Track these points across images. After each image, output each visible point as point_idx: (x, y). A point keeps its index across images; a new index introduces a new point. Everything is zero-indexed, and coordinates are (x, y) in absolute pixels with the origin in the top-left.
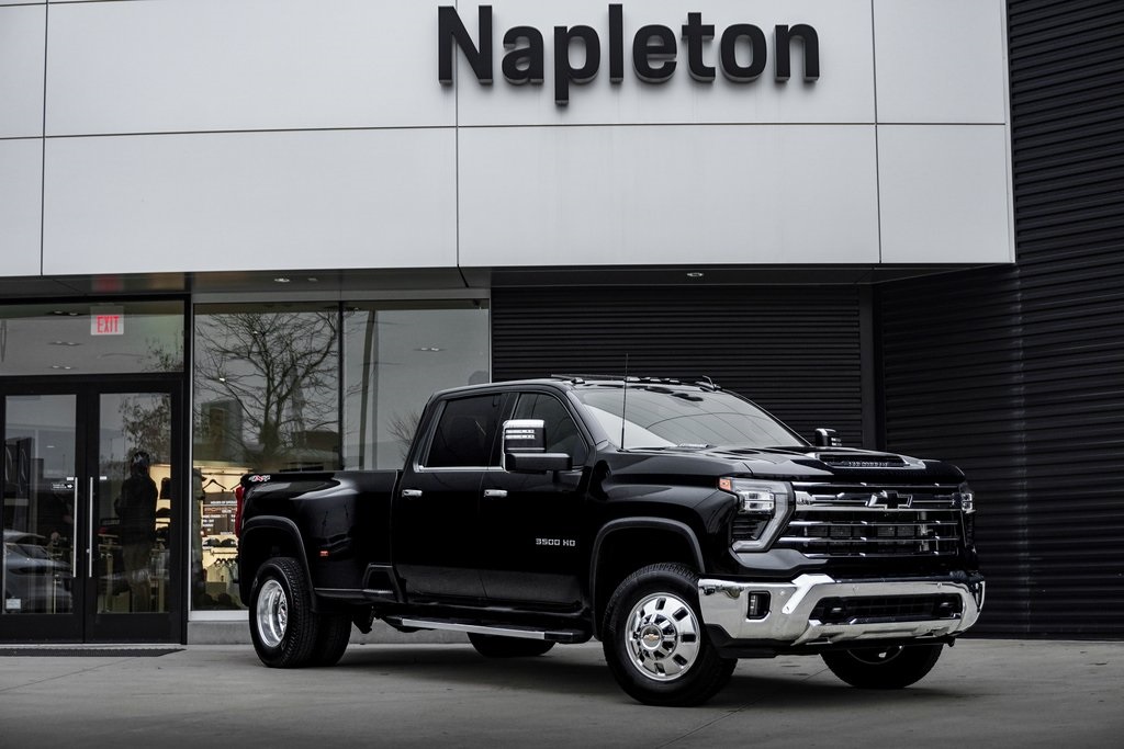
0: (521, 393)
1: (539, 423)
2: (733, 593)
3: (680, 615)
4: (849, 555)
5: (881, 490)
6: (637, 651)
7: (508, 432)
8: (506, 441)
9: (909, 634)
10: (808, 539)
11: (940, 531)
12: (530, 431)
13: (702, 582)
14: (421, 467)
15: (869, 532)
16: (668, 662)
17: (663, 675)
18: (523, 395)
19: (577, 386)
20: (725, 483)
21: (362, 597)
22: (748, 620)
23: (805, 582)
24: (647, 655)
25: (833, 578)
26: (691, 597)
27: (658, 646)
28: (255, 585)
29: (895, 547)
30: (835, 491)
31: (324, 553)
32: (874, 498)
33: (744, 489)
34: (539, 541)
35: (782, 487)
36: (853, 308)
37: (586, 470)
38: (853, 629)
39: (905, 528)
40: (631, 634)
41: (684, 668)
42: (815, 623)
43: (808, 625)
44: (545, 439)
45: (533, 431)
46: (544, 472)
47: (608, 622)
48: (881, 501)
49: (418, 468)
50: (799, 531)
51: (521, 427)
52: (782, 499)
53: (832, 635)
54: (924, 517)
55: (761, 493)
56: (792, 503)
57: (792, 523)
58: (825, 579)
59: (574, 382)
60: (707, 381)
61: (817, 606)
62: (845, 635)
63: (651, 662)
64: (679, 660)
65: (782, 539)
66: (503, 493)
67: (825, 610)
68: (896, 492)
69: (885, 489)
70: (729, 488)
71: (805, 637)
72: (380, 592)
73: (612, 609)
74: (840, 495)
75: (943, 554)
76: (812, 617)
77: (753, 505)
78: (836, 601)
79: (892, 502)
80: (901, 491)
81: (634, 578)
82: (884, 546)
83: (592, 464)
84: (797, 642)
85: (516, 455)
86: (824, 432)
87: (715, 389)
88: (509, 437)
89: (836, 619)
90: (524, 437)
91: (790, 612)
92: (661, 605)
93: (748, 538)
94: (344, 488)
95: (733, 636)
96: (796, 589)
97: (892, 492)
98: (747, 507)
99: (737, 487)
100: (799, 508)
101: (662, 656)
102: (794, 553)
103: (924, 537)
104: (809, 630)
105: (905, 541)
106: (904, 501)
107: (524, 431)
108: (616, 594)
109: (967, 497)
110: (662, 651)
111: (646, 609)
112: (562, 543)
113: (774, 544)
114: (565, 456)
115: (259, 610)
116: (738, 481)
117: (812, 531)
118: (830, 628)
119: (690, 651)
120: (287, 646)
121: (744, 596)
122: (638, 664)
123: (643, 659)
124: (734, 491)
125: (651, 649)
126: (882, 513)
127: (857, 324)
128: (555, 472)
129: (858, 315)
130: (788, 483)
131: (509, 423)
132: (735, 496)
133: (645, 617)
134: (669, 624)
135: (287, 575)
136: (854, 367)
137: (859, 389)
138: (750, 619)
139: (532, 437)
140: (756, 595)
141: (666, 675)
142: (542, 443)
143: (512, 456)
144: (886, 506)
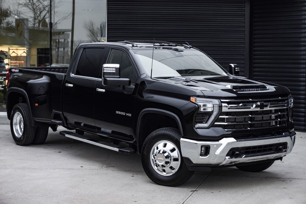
0: (112, 49)
1: (118, 66)
3: (173, 150)
4: (243, 129)
5: (257, 102)
6: (155, 163)
7: (105, 69)
8: (104, 73)
10: (226, 123)
11: (280, 116)
12: (113, 69)
13: (182, 139)
14: (73, 75)
15: (251, 119)
16: (167, 169)
17: (165, 173)
18: (112, 51)
19: (134, 48)
20: (193, 99)
21: (50, 122)
22: (200, 157)
23: (225, 141)
24: (159, 166)
25: (236, 139)
26: (177, 143)
27: (163, 163)
28: (12, 113)
29: (262, 125)
30: (238, 103)
32: (254, 105)
33: (200, 102)
34: (117, 112)
35: (216, 102)
37: (136, 85)
38: (243, 159)
39: (266, 117)
40: (153, 156)
41: (174, 172)
42: (228, 158)
43: (225, 158)
44: (119, 72)
45: (115, 69)
46: (119, 86)
47: (144, 150)
48: (257, 107)
50: (223, 120)
51: (110, 67)
52: (216, 107)
53: (234, 162)
54: (273, 112)
55: (208, 104)
57: (220, 117)
58: (232, 140)
59: (133, 45)
60: (187, 44)
61: (230, 151)
62: (240, 162)
63: (160, 168)
64: (171, 168)
65: (216, 123)
66: (104, 90)
67: (233, 153)
68: (263, 102)
69: (259, 101)
70: (194, 101)
71: (224, 163)
72: (57, 122)
73: (145, 145)
74: (240, 105)
75: (281, 126)
76: (227, 155)
77: (204, 109)
78: (237, 149)
79: (262, 106)
80: (265, 101)
81: (154, 133)
82: (257, 125)
83: (139, 82)
84: (220, 165)
85: (108, 79)
86: (233, 65)
88: (105, 71)
89: (237, 156)
90: (111, 71)
91: (218, 154)
92: (165, 145)
93: (201, 122)
94: (44, 80)
95: (194, 163)
96: (221, 144)
97: (262, 102)
98: (202, 109)
99: (198, 101)
100: (223, 111)
101: (165, 167)
102: (220, 129)
103: (273, 120)
104: (226, 160)
106: (266, 106)
107: (111, 69)
108: (147, 139)
109: (291, 101)
110: (165, 165)
111: (159, 146)
112: (126, 114)
113: (212, 125)
114: (128, 79)
115: (14, 123)
116: (198, 99)
117: (228, 120)
118: (234, 160)
119: (176, 165)
120: (23, 138)
121: (199, 147)
122: (155, 168)
123: (157, 167)
124: (196, 103)
125: (161, 164)
126: (257, 111)
127: (244, 11)
128: (124, 86)
129: (245, 7)
130: (219, 100)
131: (105, 65)
132: (197, 105)
133: (158, 150)
134: (168, 154)
135: (23, 111)
136: (242, 27)
137: (243, 35)
138: (201, 156)
139: (114, 71)
140: (204, 147)
141: (167, 173)
142: (118, 74)
143: (106, 79)
144: (259, 108)
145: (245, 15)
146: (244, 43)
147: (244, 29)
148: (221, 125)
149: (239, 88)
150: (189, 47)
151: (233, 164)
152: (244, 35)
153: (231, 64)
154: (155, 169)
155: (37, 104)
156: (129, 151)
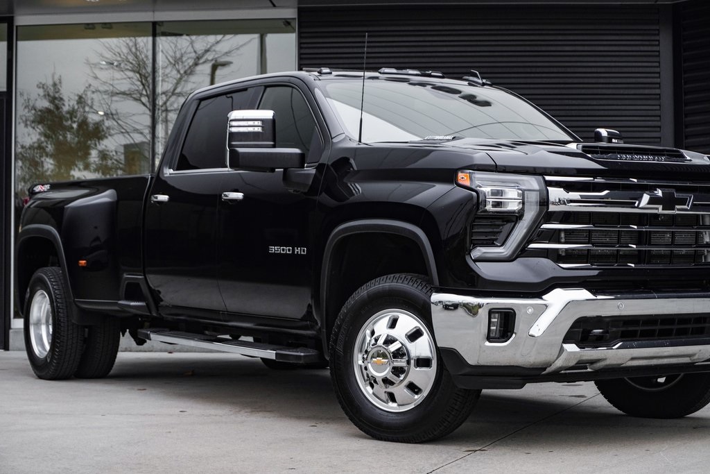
0: (266, 87)
2: (472, 310)
3: (415, 336)
4: (616, 266)
5: (654, 188)
6: (365, 376)
7: (234, 123)
8: (231, 134)
9: (687, 360)
10: (565, 246)
12: (256, 123)
13: (436, 297)
14: (171, 171)
15: (640, 238)
16: (400, 390)
17: (395, 405)
18: (268, 89)
19: (324, 77)
20: (463, 177)
21: (116, 308)
22: (487, 344)
23: (558, 298)
24: (375, 381)
25: (593, 293)
26: (423, 313)
27: (386, 373)
28: (28, 296)
29: (671, 257)
30: (601, 188)
31: (83, 262)
32: (646, 198)
33: (485, 184)
35: (533, 183)
36: (653, 27)
37: (320, 168)
38: (617, 355)
39: (684, 235)
40: (360, 356)
41: (418, 398)
42: (571, 348)
43: (562, 350)
44: (272, 131)
45: (259, 123)
46: (273, 170)
47: (335, 341)
48: (653, 201)
49: (168, 172)
50: (554, 236)
51: (247, 118)
52: (533, 198)
53: (592, 362)
55: (507, 190)
56: (544, 202)
57: (544, 226)
58: (583, 294)
59: (320, 72)
60: (475, 75)
61: (571, 328)
62: (608, 362)
63: (381, 389)
64: (413, 388)
65: (532, 246)
66: (240, 195)
67: (583, 331)
68: (673, 191)
69: (660, 187)
70: (467, 183)
71: (559, 363)
72: (132, 304)
73: (339, 327)
74: (604, 193)
76: (567, 340)
77: (498, 204)
78: (598, 321)
79: (668, 202)
80: (679, 189)
81: (363, 292)
82: (660, 256)
83: (327, 158)
84: (549, 370)
85: (241, 150)
86: (604, 132)
87: (484, 84)
88: (234, 130)
89: (597, 343)
90: (251, 129)
92: (393, 324)
93: (491, 243)
95: (472, 361)
96: (546, 306)
97: (667, 190)
98: (489, 207)
99: (477, 183)
100: (552, 208)
102: (546, 262)
104: (564, 356)
105: (684, 250)
106: (683, 202)
107: (251, 123)
108: (344, 310)
110: (391, 377)
111: (377, 327)
112: (293, 250)
113: (522, 251)
114: (297, 151)
116: (479, 175)
117: (570, 236)
118: (590, 353)
119: (425, 378)
120: (52, 358)
121: (483, 313)
122: (367, 391)
123: (372, 386)
124: (473, 187)
125: (379, 375)
126: (656, 216)
127: (657, 43)
128: (285, 170)
129: (658, 35)
130: (540, 177)
131: (235, 114)
132: (474, 193)
133: (374, 337)
134: (401, 345)
135: (52, 284)
136: (654, 86)
137: (658, 107)
138: (490, 342)
139: (259, 129)
140: (498, 312)
141: (399, 405)
142: (271, 137)
143: (237, 152)
144: (660, 207)
145: (659, 56)
146: (660, 127)
147: (657, 91)
148: (547, 249)
149: (602, 153)
150: (480, 81)
151: (589, 370)
152: (660, 105)
153: (598, 130)
154: (368, 393)
155: (84, 262)
156: (302, 354)
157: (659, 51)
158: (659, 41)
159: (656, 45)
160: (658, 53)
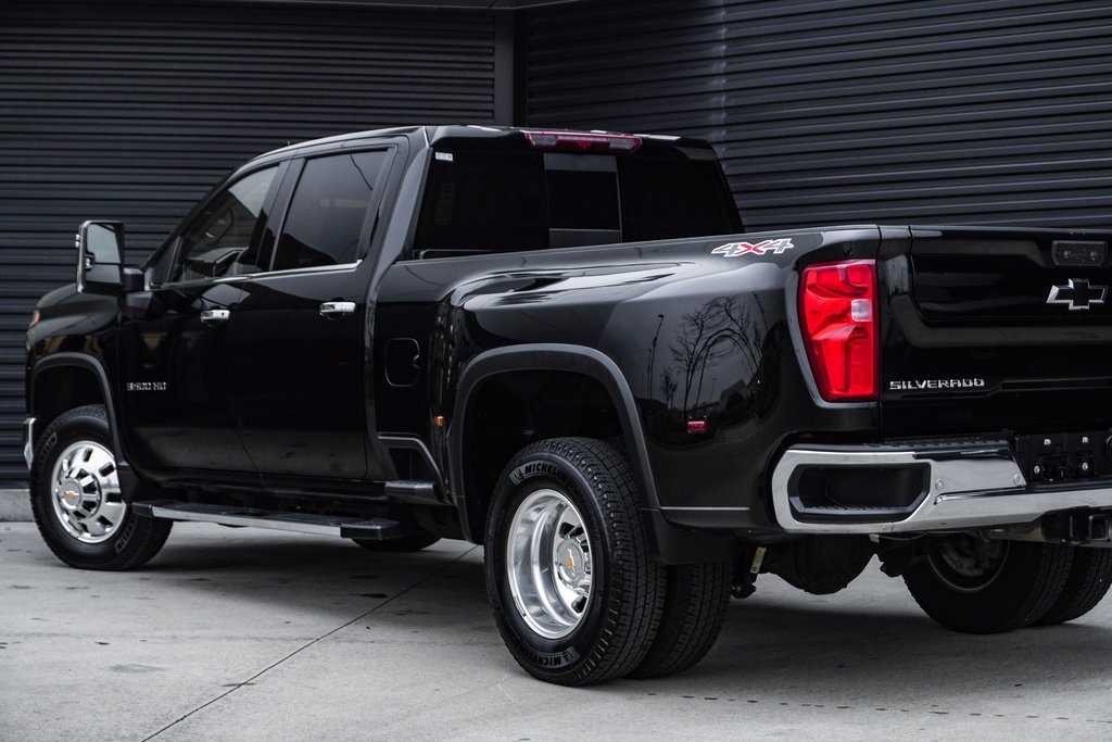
36: (486, 44)
127: (491, 67)
129: (493, 54)
145: (493, 86)
157: (493, 80)
158: (493, 64)
159: (488, 70)
160: (490, 82)
